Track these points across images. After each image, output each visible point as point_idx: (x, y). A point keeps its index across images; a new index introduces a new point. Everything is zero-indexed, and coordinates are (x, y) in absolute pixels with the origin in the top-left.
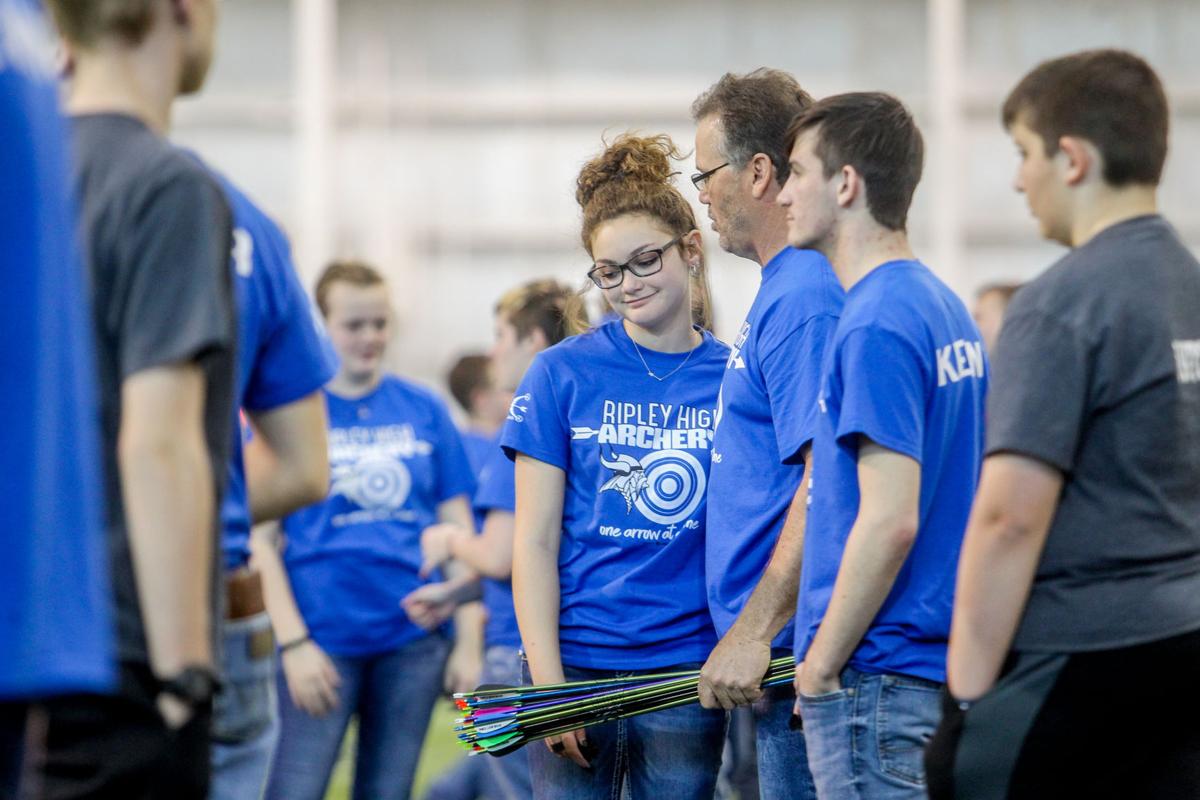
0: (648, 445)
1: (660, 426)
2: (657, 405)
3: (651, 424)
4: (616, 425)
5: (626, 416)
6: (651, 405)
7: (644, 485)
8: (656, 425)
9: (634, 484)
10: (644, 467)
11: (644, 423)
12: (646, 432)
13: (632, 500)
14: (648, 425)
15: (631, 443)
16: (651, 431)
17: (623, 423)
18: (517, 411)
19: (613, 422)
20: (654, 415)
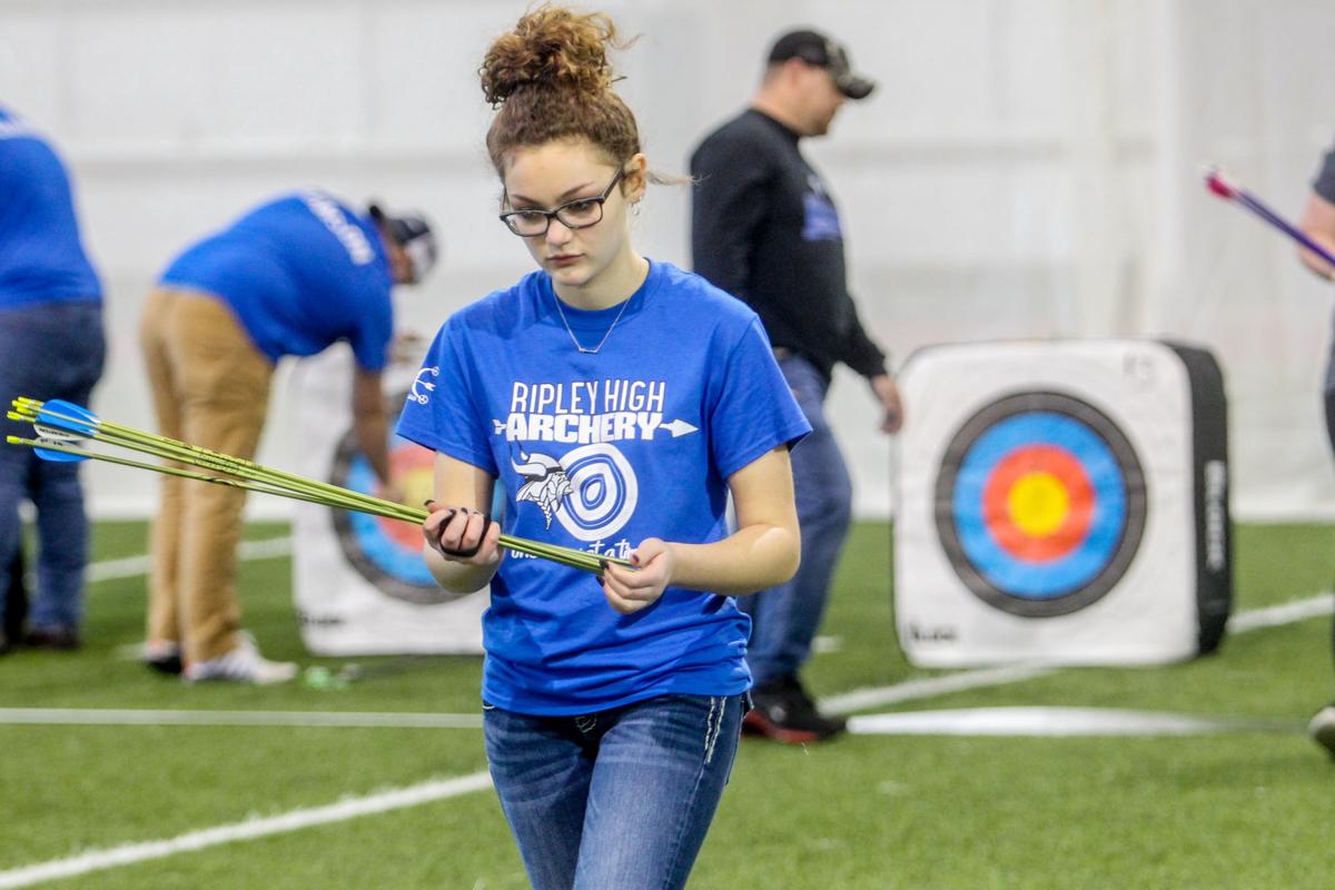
0: (572, 437)
1: (587, 412)
2: (582, 384)
3: (574, 410)
4: (527, 414)
5: (542, 402)
6: (575, 385)
7: (567, 491)
8: (581, 411)
9: (553, 490)
10: (565, 468)
11: (566, 411)
12: (567, 421)
13: (551, 510)
14: (569, 413)
15: (547, 437)
16: (573, 421)
17: (536, 412)
18: (421, 390)
19: (523, 409)
20: (579, 399)
